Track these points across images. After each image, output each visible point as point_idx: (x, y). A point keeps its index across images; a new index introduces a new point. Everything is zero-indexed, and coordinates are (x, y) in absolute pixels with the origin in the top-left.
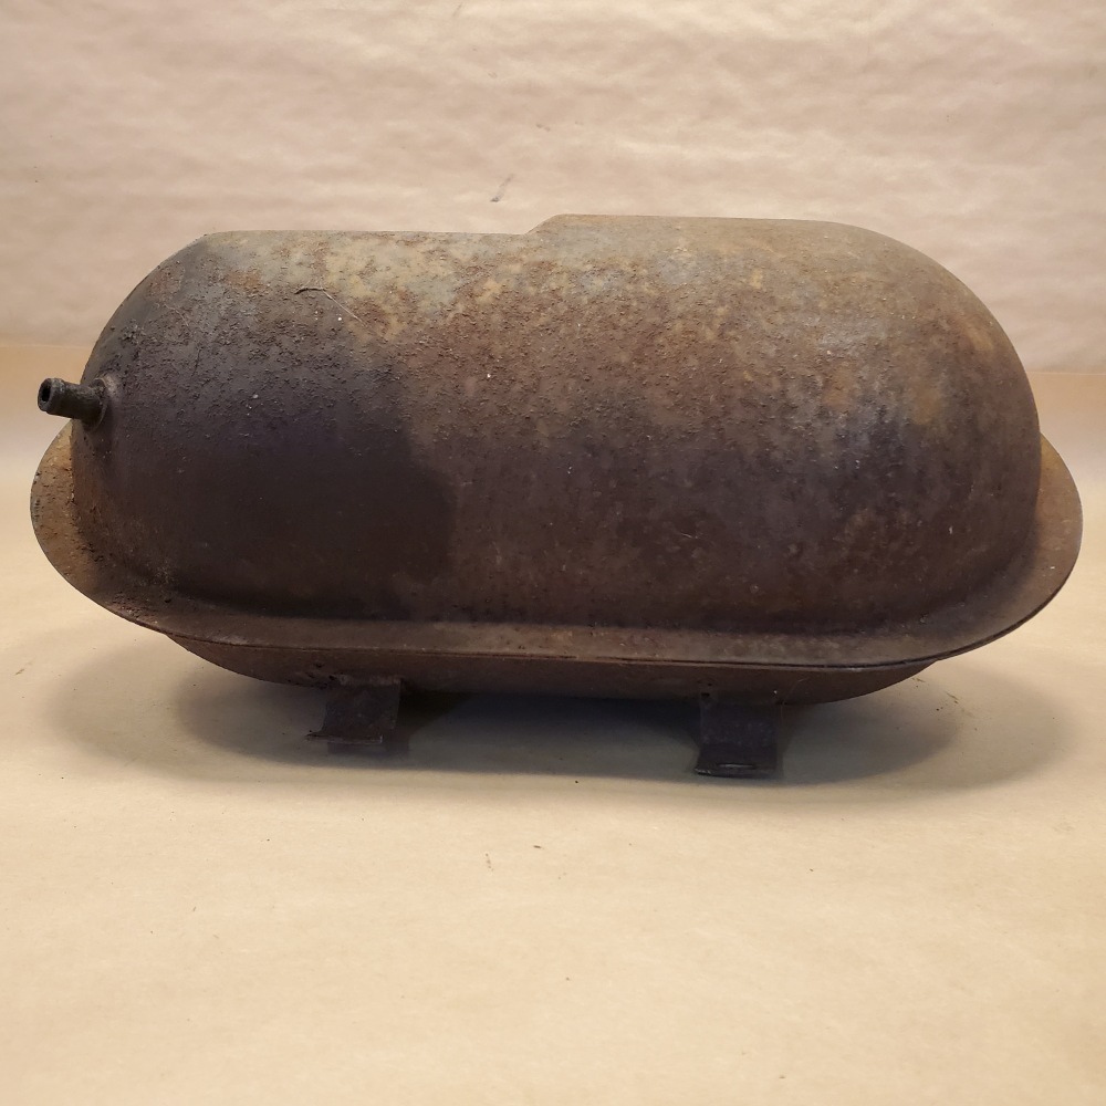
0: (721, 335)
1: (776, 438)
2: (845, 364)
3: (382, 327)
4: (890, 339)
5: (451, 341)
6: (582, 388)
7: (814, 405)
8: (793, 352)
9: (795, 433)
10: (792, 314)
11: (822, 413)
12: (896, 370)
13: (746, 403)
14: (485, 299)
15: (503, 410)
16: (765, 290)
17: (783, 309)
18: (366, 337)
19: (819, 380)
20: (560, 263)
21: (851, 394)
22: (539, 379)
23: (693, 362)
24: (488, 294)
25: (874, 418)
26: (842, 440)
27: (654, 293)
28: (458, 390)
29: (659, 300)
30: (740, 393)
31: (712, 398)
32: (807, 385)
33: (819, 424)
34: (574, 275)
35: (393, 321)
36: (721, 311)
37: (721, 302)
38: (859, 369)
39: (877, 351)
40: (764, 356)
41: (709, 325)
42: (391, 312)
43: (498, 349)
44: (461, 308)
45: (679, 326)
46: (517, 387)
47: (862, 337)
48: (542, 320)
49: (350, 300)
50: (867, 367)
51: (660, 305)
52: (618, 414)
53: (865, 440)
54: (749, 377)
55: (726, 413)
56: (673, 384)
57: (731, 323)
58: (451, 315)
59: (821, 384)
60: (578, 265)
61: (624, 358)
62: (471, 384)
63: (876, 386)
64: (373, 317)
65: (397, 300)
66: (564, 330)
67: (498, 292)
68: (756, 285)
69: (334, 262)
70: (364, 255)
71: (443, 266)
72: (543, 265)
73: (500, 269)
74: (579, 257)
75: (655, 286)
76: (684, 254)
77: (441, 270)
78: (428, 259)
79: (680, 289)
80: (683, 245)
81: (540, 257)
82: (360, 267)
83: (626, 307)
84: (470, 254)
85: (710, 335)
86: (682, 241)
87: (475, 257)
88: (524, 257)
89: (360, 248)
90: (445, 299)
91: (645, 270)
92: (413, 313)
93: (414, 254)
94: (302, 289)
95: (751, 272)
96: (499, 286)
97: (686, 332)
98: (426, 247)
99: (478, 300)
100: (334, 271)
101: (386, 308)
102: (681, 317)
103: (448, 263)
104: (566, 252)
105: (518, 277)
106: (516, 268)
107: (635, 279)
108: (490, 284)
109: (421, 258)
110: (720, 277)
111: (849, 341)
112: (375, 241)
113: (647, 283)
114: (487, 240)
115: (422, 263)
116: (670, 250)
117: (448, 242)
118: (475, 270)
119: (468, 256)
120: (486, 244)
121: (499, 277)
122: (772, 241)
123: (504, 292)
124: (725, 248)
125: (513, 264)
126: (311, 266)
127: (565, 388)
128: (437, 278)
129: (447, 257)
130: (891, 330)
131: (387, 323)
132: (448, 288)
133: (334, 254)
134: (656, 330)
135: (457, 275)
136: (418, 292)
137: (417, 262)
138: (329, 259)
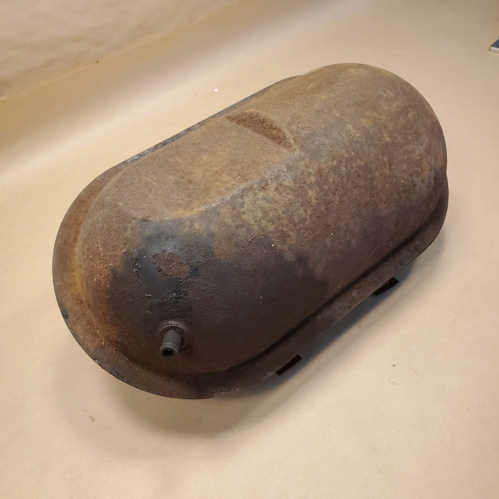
0: (390, 170)
1: (413, 198)
2: (424, 159)
3: (289, 239)
4: (429, 140)
6: (361, 218)
7: (420, 180)
8: (410, 164)
9: (418, 192)
10: (404, 147)
11: (423, 181)
12: (434, 152)
13: (404, 191)
14: (314, 201)
15: (340, 243)
16: (391, 141)
17: (401, 147)
18: (286, 247)
20: (325, 167)
21: (428, 169)
22: (347, 225)
23: (387, 186)
24: (313, 198)
25: (434, 174)
26: (428, 187)
27: (363, 163)
28: (325, 246)
29: (366, 164)
30: (402, 189)
31: (396, 196)
32: (417, 174)
33: (422, 185)
34: (334, 169)
35: (290, 232)
36: (385, 159)
37: (384, 155)
38: (427, 159)
39: (429, 149)
40: (404, 171)
41: (385, 168)
42: (287, 230)
43: (330, 221)
44: (309, 212)
45: (377, 174)
46: (342, 232)
47: (424, 146)
48: (338, 199)
49: (270, 234)
50: (429, 157)
51: (367, 168)
53: (433, 182)
54: (403, 182)
55: (400, 198)
56: (384, 198)
57: (391, 164)
58: (308, 217)
59: (420, 171)
60: (330, 163)
61: (368, 198)
62: (328, 241)
63: (432, 162)
64: (284, 237)
65: (286, 222)
66: (346, 199)
67: (316, 196)
68: (388, 139)
69: (248, 218)
70: (255, 206)
71: (288, 194)
72: (320, 170)
73: (308, 183)
74: (328, 158)
75: (361, 160)
76: (357, 135)
77: (289, 197)
78: (280, 193)
79: (369, 156)
80: (352, 129)
81: (316, 167)
82: (260, 214)
83: (359, 175)
84: (291, 180)
85: (387, 171)
86: (349, 127)
87: (294, 181)
88: (310, 170)
89: (249, 202)
90: (302, 211)
91: (353, 153)
92: (295, 225)
93: (272, 193)
94: (250, 240)
95: (382, 133)
96: (314, 192)
97: (381, 175)
98: (272, 186)
99: (312, 203)
100: (252, 223)
101: (285, 229)
102: (376, 170)
103: (288, 191)
104: (321, 158)
105: (317, 183)
106: (313, 179)
107: (353, 159)
108: (311, 193)
109: (277, 195)
110: (376, 142)
111: (422, 149)
112: (251, 194)
113: (358, 159)
114: (289, 168)
115: (279, 197)
116: (351, 135)
117: (277, 177)
118: (300, 189)
119: (292, 182)
120: (291, 170)
121: (311, 187)
122: (374, 108)
123: (318, 195)
124: (365, 123)
125: (310, 177)
126: (242, 226)
127: (356, 221)
128: (291, 203)
129: (286, 188)
130: (428, 136)
131: (290, 236)
132: (298, 205)
133: (244, 213)
134: (372, 179)
135: (297, 196)
136: (290, 213)
137: (277, 197)
138: (244, 217)
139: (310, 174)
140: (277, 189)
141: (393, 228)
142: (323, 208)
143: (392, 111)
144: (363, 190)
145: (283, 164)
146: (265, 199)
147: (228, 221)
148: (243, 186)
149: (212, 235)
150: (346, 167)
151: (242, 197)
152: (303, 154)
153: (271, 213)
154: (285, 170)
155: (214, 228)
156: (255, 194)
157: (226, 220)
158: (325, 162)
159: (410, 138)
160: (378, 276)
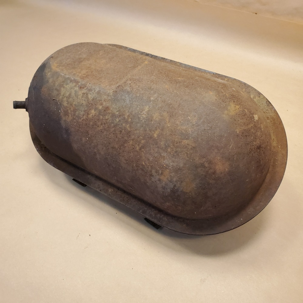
0: (140, 149)
1: (148, 180)
2: (168, 170)
4: (183, 167)
5: (81, 126)
6: (107, 150)
7: (158, 177)
8: (156, 161)
9: (152, 181)
10: (160, 150)
11: (160, 180)
12: (182, 176)
13: (142, 169)
14: (90, 116)
15: (90, 148)
16: (157, 138)
17: (158, 147)
18: (64, 118)
19: (160, 171)
20: (111, 109)
21: (167, 179)
22: (98, 144)
23: (132, 154)
24: (91, 115)
25: (172, 186)
26: (164, 188)
27: (129, 129)
28: (81, 139)
29: (130, 132)
30: (141, 167)
31: (134, 165)
32: (157, 172)
33: (158, 182)
34: (113, 115)
35: (70, 115)
36: (143, 141)
37: (144, 139)
38: (171, 173)
39: (178, 170)
40: (149, 160)
41: (138, 145)
42: (70, 113)
43: (90, 132)
44: (85, 117)
45: (131, 143)
46: (93, 144)
47: (175, 164)
48: (101, 128)
49: (63, 106)
50: (173, 173)
51: (129, 133)
52: (114, 159)
53: (169, 190)
54: (144, 164)
55: (137, 170)
56: (126, 158)
57: (143, 147)
58: (82, 119)
59: (160, 173)
60: (115, 111)
61: (117, 146)
62: (84, 139)
63: (175, 179)
64: (66, 113)
65: (72, 109)
66: (105, 133)
67: (94, 115)
68: (155, 135)
69: (63, 91)
70: (70, 90)
71: (85, 100)
72: (107, 108)
73: (97, 106)
74: (117, 108)
75: (130, 127)
76: (144, 115)
77: (84, 102)
78: (82, 97)
79: (136, 130)
80: (146, 111)
81: (108, 104)
82: (67, 94)
83: (121, 131)
84: (92, 97)
85: (138, 148)
86: (147, 108)
87: (93, 99)
88: (104, 103)
89: (70, 86)
90: (82, 113)
91: (130, 119)
92: (74, 115)
93: (80, 93)
94: (54, 99)
95: (156, 130)
96: (95, 113)
97: (132, 145)
98: (84, 91)
99: (89, 116)
100: (62, 94)
101: (69, 111)
102: (133, 140)
103: (86, 100)
104: (115, 105)
105: (100, 111)
106: (100, 107)
107: (127, 122)
108: (93, 111)
109: (81, 96)
110: (148, 129)
111: (171, 164)
112: (74, 84)
113: (129, 125)
114: (99, 93)
115: (81, 97)
116: (141, 112)
117: (90, 90)
118: (91, 105)
119: (92, 98)
120: (98, 94)
121: (96, 109)
122: (171, 116)
123: (95, 116)
124: (156, 116)
125: (100, 105)
126: (58, 90)
127: (103, 148)
128: (82, 105)
129: (87, 97)
130: (185, 164)
131: (69, 116)
132: (83, 109)
133: (64, 87)
134: (126, 142)
135: (87, 105)
136: (77, 108)
137: (80, 97)
138: (62, 89)
139: (102, 104)
140: (84, 94)
141: (129, 180)
142: (91, 123)
143: (179, 127)
144: (117, 140)
145: (99, 89)
146: (76, 92)
147: (57, 84)
148: (78, 79)
149: (48, 82)
150: (120, 121)
151: (71, 81)
152: (111, 94)
153: (71, 99)
154: (96, 91)
155: (51, 80)
156: (75, 86)
157: (56, 82)
158: (114, 108)
159: (169, 150)
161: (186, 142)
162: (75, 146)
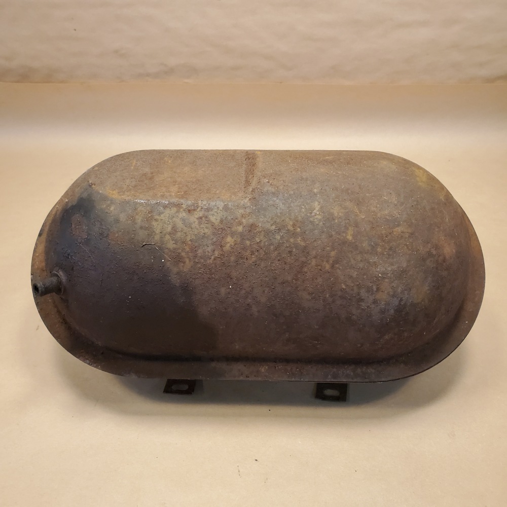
0: (333, 267)
1: (354, 311)
2: (386, 280)
3: (182, 264)
4: (407, 266)
5: (213, 271)
6: (271, 292)
7: (371, 298)
8: (364, 275)
9: (362, 309)
10: (365, 255)
11: (375, 302)
12: (409, 281)
13: (342, 297)
14: (227, 247)
15: (237, 301)
16: (353, 241)
17: (361, 253)
18: (175, 270)
19: (375, 288)
20: (260, 225)
21: (388, 294)
22: (252, 288)
23: (320, 280)
24: (229, 245)
25: (397, 303)
26: (382, 312)
27: (303, 244)
28: (218, 293)
29: (305, 247)
30: (339, 293)
31: (327, 296)
32: (369, 290)
33: (373, 306)
34: (267, 233)
35: (187, 260)
36: (333, 254)
37: (333, 249)
38: (392, 282)
39: (401, 274)
40: (351, 277)
41: (327, 261)
42: (186, 256)
43: (234, 274)
44: (216, 253)
45: (314, 262)
46: (244, 291)
47: (395, 267)
48: (254, 259)
49: (166, 250)
50: (396, 281)
51: (305, 250)
52: (286, 302)
53: (392, 311)
54: (344, 287)
55: (334, 301)
56: (311, 289)
57: (336, 261)
58: (213, 258)
59: (375, 290)
60: (268, 226)
61: (289, 278)
62: (223, 291)
63: (399, 290)
64: (178, 259)
65: (187, 249)
66: (263, 265)
67: (233, 244)
68: (350, 237)
69: (157, 227)
70: (171, 221)
71: (207, 228)
72: (252, 226)
73: (233, 229)
74: (269, 220)
75: (304, 240)
76: (317, 217)
77: (206, 231)
78: (200, 223)
79: (315, 241)
80: (317, 209)
81: (251, 221)
82: (169, 229)
83: (290, 252)
84: (219, 219)
85: (328, 267)
86: (317, 206)
87: (221, 221)
88: (244, 221)
89: (168, 215)
90: (210, 249)
91: (299, 229)
92: (195, 257)
93: (193, 219)
94: (144, 244)
95: (348, 229)
96: (233, 240)
97: (317, 265)
98: (199, 214)
99: (224, 249)
100: (157, 232)
101: (183, 254)
102: (315, 257)
103: (209, 226)
104: (262, 217)
105: (242, 235)
106: (240, 229)
107: (294, 235)
108: (229, 239)
109: (197, 223)
110: (333, 233)
111: (389, 269)
112: (174, 210)
113: (300, 238)
114: (226, 208)
115: (197, 226)
116: (311, 213)
117: (208, 210)
118: (222, 229)
119: (218, 221)
120: (226, 211)
121: (233, 234)
122: (359, 203)
123: (235, 244)
124: (337, 211)
125: (239, 226)
126: (147, 229)
127: (264, 291)
128: (204, 236)
129: (209, 221)
130: (409, 261)
131: (184, 263)
132: (210, 242)
133: (156, 220)
134: (304, 264)
135: (214, 234)
136: (196, 244)
137: (196, 225)
138: (154, 223)
139: (240, 223)
140: (201, 218)
141: (316, 327)
142: (232, 259)
143: (379, 215)
144: (287, 267)
145: (224, 203)
146: (183, 220)
147: (139, 219)
148: (174, 200)
149: (117, 221)
150: (282, 237)
151: (165, 207)
152: (249, 204)
153: (179, 234)
154: (221, 208)
155: (123, 217)
156: (178, 212)
157: (137, 217)
158: (264, 222)
159: (379, 250)
160: (300, 370)
161: (399, 230)
162: (204, 311)
